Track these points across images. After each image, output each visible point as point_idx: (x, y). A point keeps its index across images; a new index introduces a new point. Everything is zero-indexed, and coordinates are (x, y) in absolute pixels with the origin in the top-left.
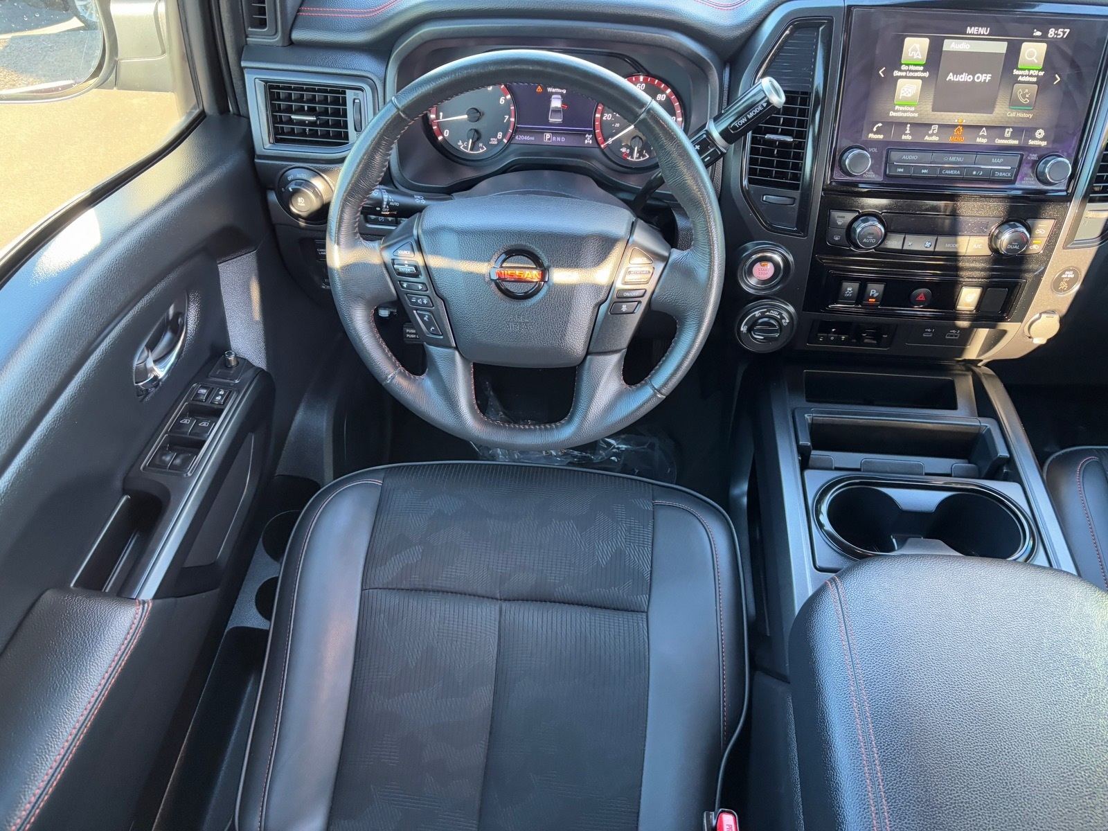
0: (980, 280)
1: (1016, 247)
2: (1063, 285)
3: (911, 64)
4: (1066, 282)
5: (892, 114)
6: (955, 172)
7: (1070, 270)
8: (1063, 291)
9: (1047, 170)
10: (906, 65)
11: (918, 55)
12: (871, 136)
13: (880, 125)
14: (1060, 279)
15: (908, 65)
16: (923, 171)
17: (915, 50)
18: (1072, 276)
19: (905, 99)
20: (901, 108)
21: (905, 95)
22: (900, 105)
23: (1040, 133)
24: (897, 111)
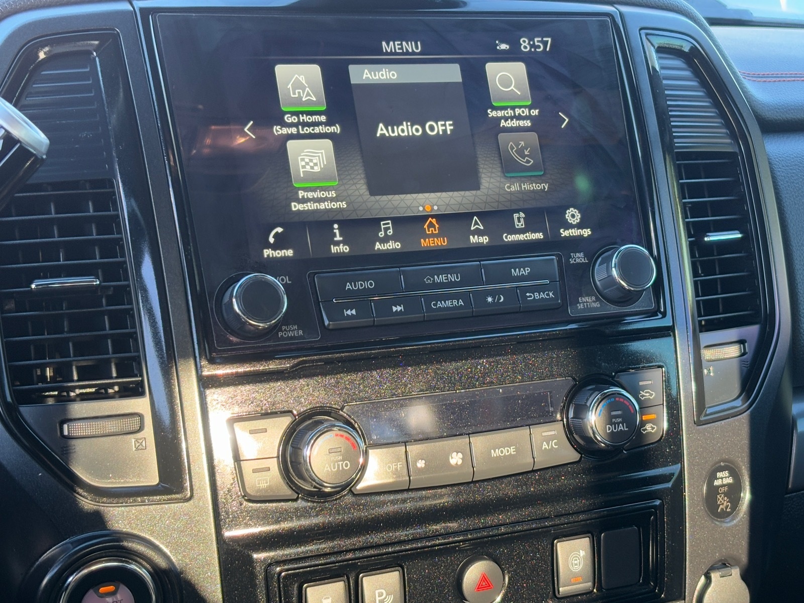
0: (581, 517)
1: (621, 427)
2: (723, 503)
3: (302, 113)
4: (726, 494)
5: (295, 207)
6: (455, 302)
7: (722, 469)
8: (724, 515)
9: (614, 273)
10: (293, 113)
11: (308, 95)
12: (267, 252)
13: (279, 230)
14: (713, 491)
15: (296, 114)
16: (394, 309)
17: (298, 85)
18: (730, 480)
19: (311, 177)
20: (310, 195)
21: (308, 168)
22: (306, 189)
23: (573, 215)
24: (304, 201)
